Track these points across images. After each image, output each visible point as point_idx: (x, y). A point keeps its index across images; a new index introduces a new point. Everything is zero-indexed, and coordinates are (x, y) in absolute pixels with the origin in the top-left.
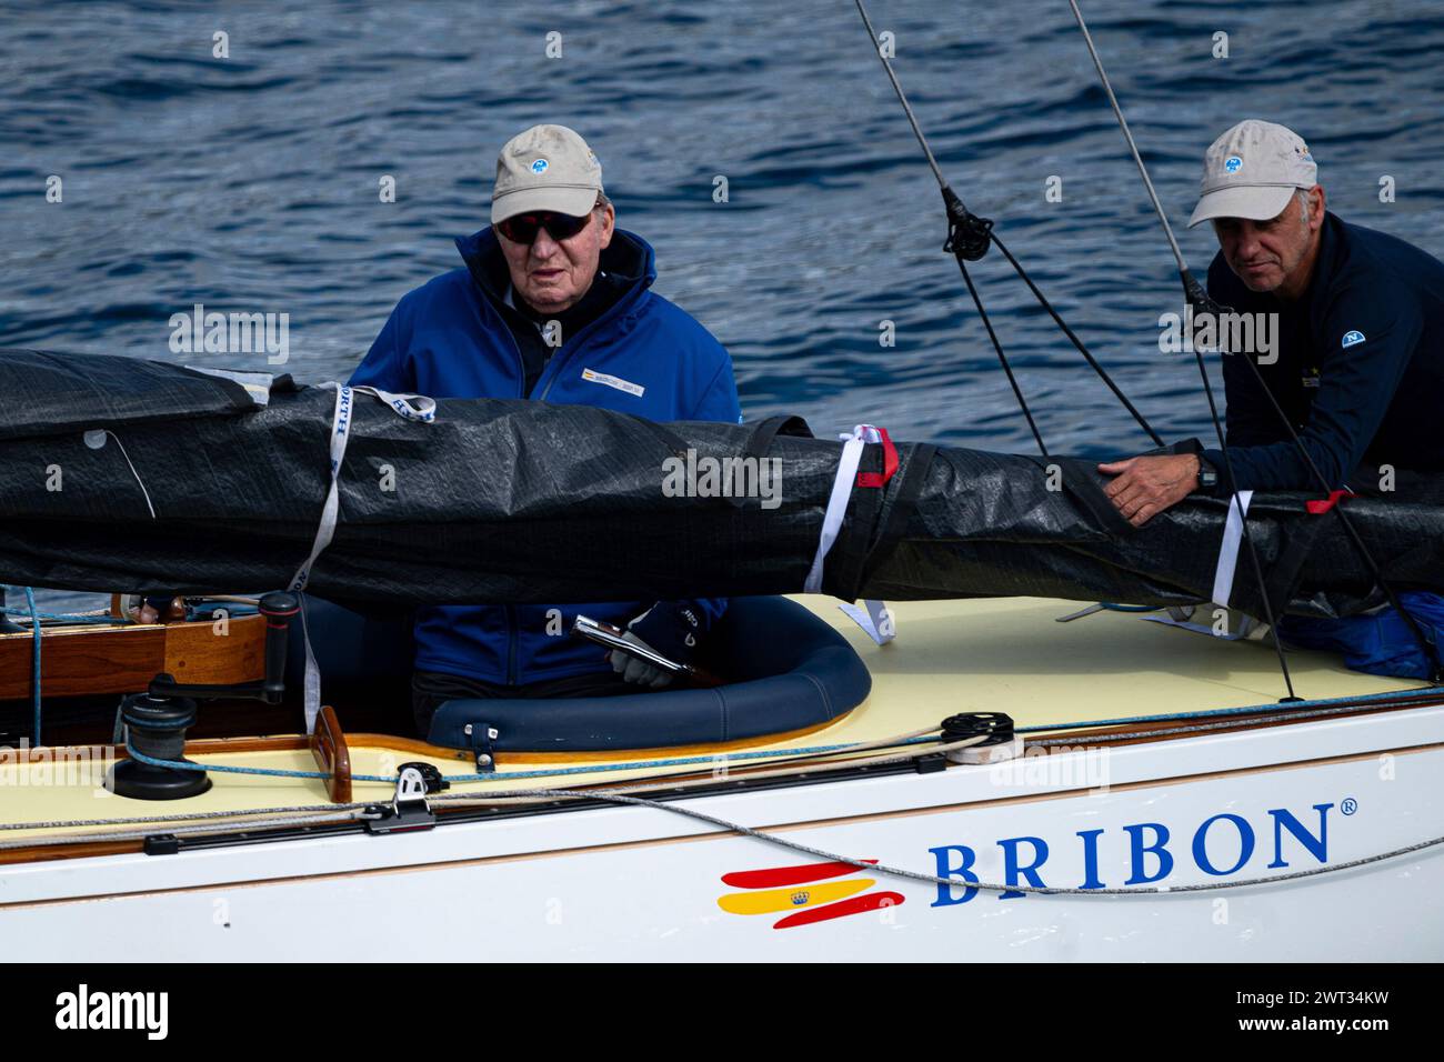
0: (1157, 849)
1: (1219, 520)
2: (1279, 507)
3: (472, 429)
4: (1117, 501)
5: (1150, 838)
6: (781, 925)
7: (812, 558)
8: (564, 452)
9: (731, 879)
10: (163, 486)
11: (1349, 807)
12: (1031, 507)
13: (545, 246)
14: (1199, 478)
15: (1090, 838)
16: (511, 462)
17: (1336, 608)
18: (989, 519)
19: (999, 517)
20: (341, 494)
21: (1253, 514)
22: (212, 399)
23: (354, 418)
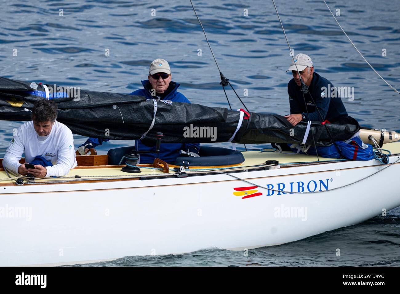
0: (302, 187)
1: (306, 126)
2: (317, 124)
3: (178, 107)
4: (290, 121)
5: (301, 184)
6: (243, 198)
7: (233, 133)
8: (194, 111)
9: (235, 189)
10: (126, 116)
11: (332, 180)
12: (274, 123)
13: (161, 80)
14: (302, 118)
15: (292, 184)
16: (185, 113)
17: (324, 144)
18: (267, 125)
19: (269, 125)
20: (155, 119)
21: (312, 126)
22: (138, 99)
23: (158, 104)
